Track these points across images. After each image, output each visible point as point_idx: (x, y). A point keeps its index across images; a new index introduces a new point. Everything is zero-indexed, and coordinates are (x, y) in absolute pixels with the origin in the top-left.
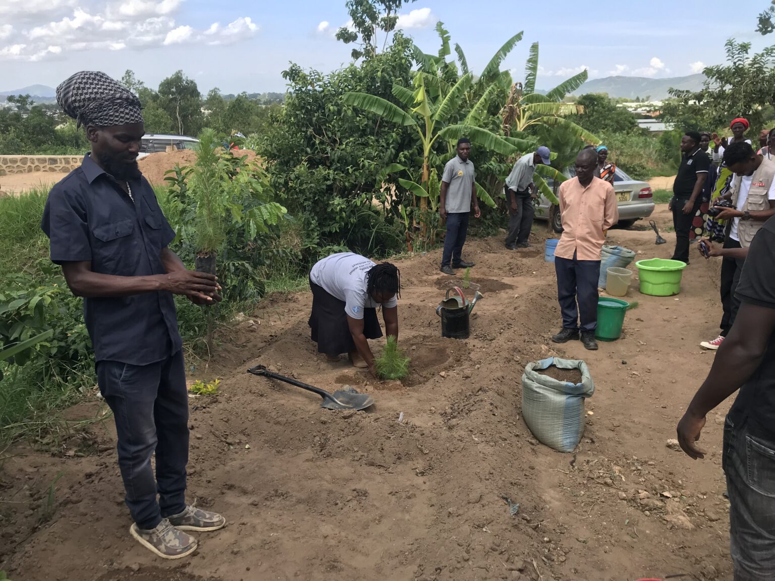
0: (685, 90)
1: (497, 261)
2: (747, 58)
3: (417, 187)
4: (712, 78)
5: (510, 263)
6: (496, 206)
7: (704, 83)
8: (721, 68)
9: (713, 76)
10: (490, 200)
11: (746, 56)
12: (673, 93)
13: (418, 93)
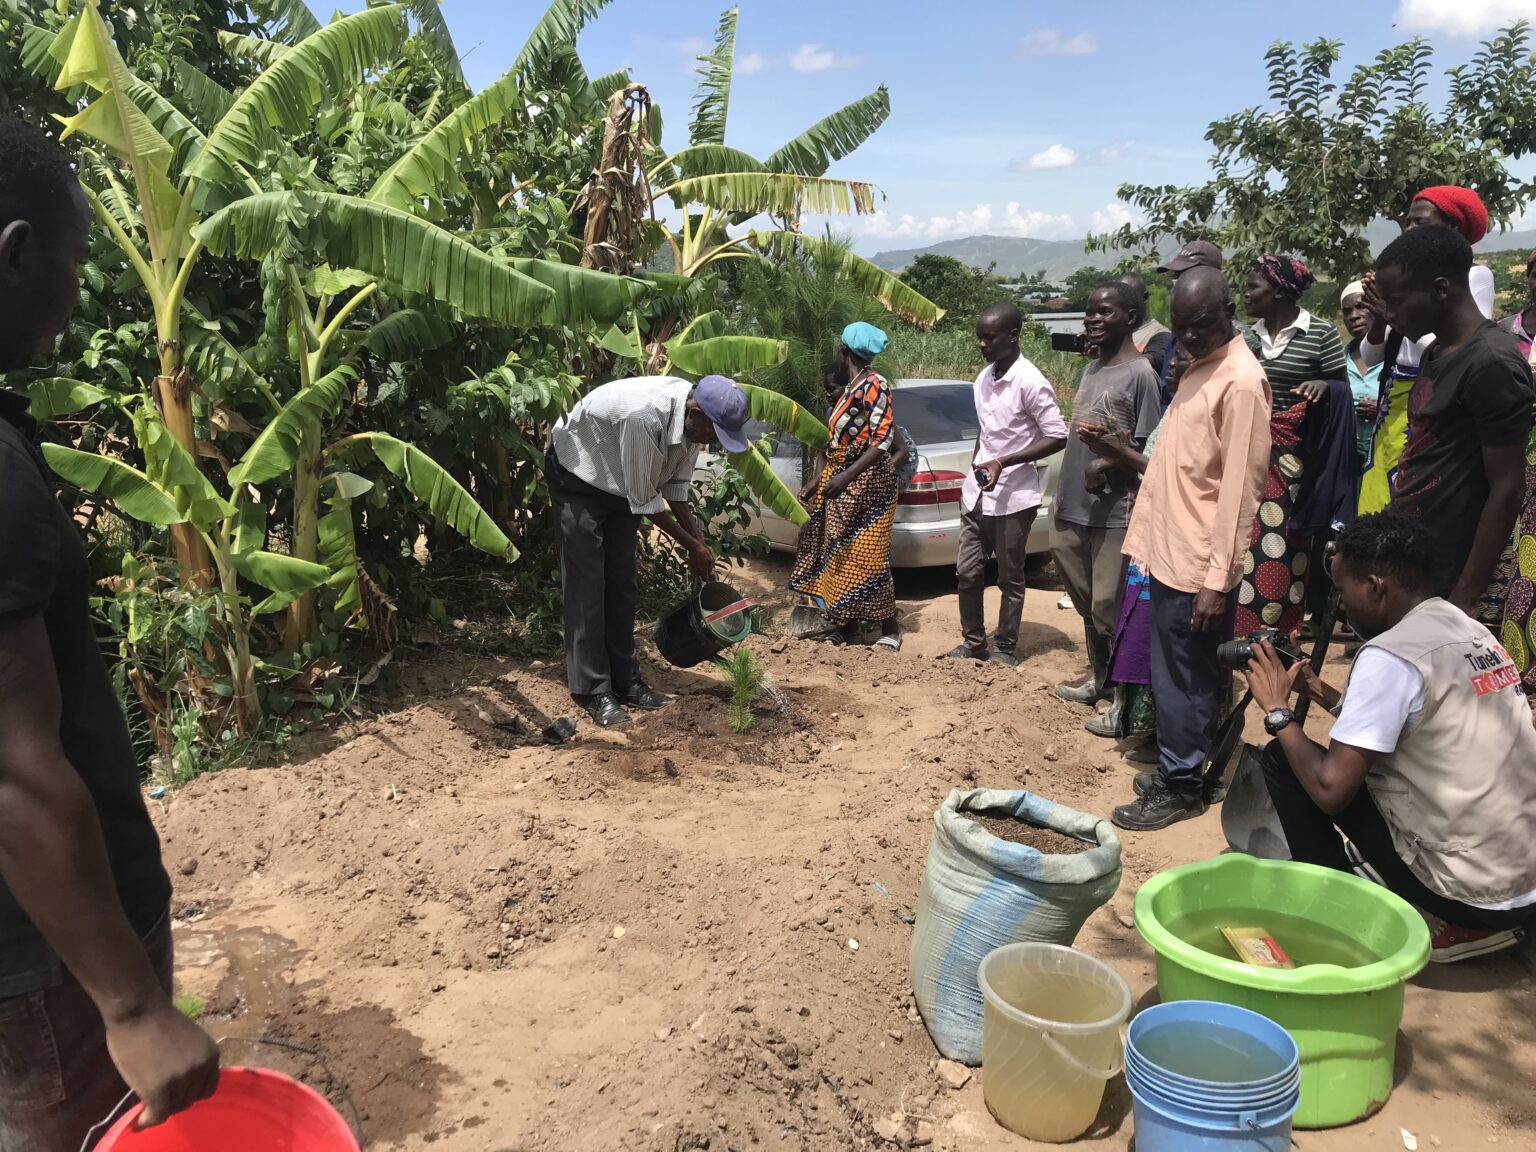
0: (1163, 185)
1: (457, 850)
2: (1328, 88)
3: (130, 484)
4: (1231, 151)
5: (515, 863)
6: (516, 553)
7: (1215, 162)
8: (1256, 116)
9: (1235, 144)
10: (487, 528)
11: (1324, 81)
12: (1134, 197)
13: (68, 40)
